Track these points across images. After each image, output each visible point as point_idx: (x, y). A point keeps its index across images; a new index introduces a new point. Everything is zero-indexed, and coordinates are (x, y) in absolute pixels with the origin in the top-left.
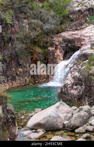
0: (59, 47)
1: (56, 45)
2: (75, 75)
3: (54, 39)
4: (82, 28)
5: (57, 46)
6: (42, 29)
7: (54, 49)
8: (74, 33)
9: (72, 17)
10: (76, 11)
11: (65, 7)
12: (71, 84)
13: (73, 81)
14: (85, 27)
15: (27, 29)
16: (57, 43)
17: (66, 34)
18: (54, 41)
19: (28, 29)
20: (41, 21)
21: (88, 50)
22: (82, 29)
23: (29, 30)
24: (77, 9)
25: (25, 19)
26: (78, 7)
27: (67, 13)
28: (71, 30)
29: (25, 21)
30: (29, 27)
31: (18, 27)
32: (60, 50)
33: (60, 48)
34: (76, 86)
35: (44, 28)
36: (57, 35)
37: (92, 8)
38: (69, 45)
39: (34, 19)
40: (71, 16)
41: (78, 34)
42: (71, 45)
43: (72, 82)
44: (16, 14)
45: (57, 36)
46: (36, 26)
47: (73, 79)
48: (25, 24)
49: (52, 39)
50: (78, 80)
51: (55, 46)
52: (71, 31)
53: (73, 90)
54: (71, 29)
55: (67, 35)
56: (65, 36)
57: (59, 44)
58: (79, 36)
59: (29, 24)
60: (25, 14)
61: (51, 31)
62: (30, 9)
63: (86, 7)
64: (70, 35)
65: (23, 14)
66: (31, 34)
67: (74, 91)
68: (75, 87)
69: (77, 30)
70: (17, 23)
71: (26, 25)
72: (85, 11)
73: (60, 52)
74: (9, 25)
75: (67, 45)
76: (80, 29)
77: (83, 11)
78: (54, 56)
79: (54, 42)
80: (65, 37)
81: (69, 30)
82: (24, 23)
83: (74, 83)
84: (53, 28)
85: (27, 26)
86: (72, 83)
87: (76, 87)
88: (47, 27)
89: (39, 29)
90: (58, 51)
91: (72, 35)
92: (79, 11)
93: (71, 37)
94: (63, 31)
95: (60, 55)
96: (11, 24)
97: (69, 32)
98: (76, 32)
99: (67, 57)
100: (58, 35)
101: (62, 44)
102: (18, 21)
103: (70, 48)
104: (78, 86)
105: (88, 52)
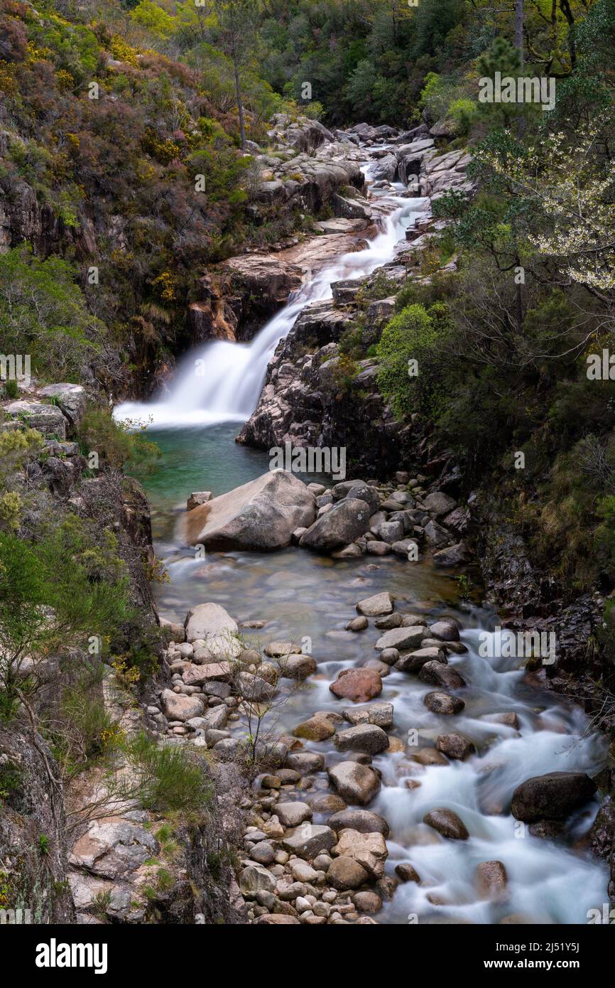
0: (222, 302)
1: (214, 298)
2: (294, 389)
3: (208, 278)
4: (288, 247)
5: (217, 299)
6: (169, 246)
7: (208, 308)
8: (265, 260)
9: (258, 210)
10: (268, 193)
11: (234, 179)
12: (281, 415)
13: (287, 408)
14: (296, 244)
15: (123, 245)
16: (217, 292)
17: (241, 263)
18: (208, 283)
19: (126, 246)
20: (167, 222)
21: (327, 313)
22: (287, 250)
23: (128, 250)
24: (273, 186)
25: (116, 213)
26: (273, 180)
27: (245, 197)
28: (256, 250)
29: (117, 220)
30: (129, 238)
31: (94, 238)
32: (225, 312)
33: (227, 305)
34: (299, 422)
35: (176, 244)
36: (213, 266)
37: (314, 184)
38: (252, 297)
39: (144, 214)
40: (255, 208)
41: (277, 263)
42: (257, 299)
43: (283, 411)
44: (88, 197)
45: (215, 270)
46: (151, 237)
47: (286, 401)
48: (115, 231)
49: (203, 279)
50: (304, 404)
51: (209, 300)
52: (256, 253)
53: (290, 434)
54: (255, 247)
55: (244, 265)
56: (240, 270)
57: (224, 294)
58: (283, 272)
59: (127, 230)
60: (115, 198)
61: (196, 253)
62: (129, 184)
63: (297, 180)
64: (253, 268)
65: (109, 197)
66: (137, 263)
67: (293, 436)
68: (295, 426)
69: (273, 250)
70: (90, 225)
71: (119, 233)
72: (295, 193)
73: (226, 319)
74: (69, 233)
75: (246, 298)
76: (283, 249)
77: (288, 194)
78: (209, 331)
79: (208, 287)
80: (240, 274)
81: (248, 250)
82: (112, 227)
83: (290, 414)
84: (204, 245)
85: (121, 237)
86: (286, 412)
87: (301, 425)
88: (185, 240)
89: (160, 247)
90: (221, 317)
91: (261, 267)
92: (278, 192)
93: (258, 273)
94: (232, 254)
95: (227, 328)
96: (72, 228)
97: (251, 258)
98: (271, 258)
99: (245, 335)
100: (218, 266)
101: (232, 294)
102: (94, 220)
103: (254, 307)
104: (306, 423)
105: (328, 319)
